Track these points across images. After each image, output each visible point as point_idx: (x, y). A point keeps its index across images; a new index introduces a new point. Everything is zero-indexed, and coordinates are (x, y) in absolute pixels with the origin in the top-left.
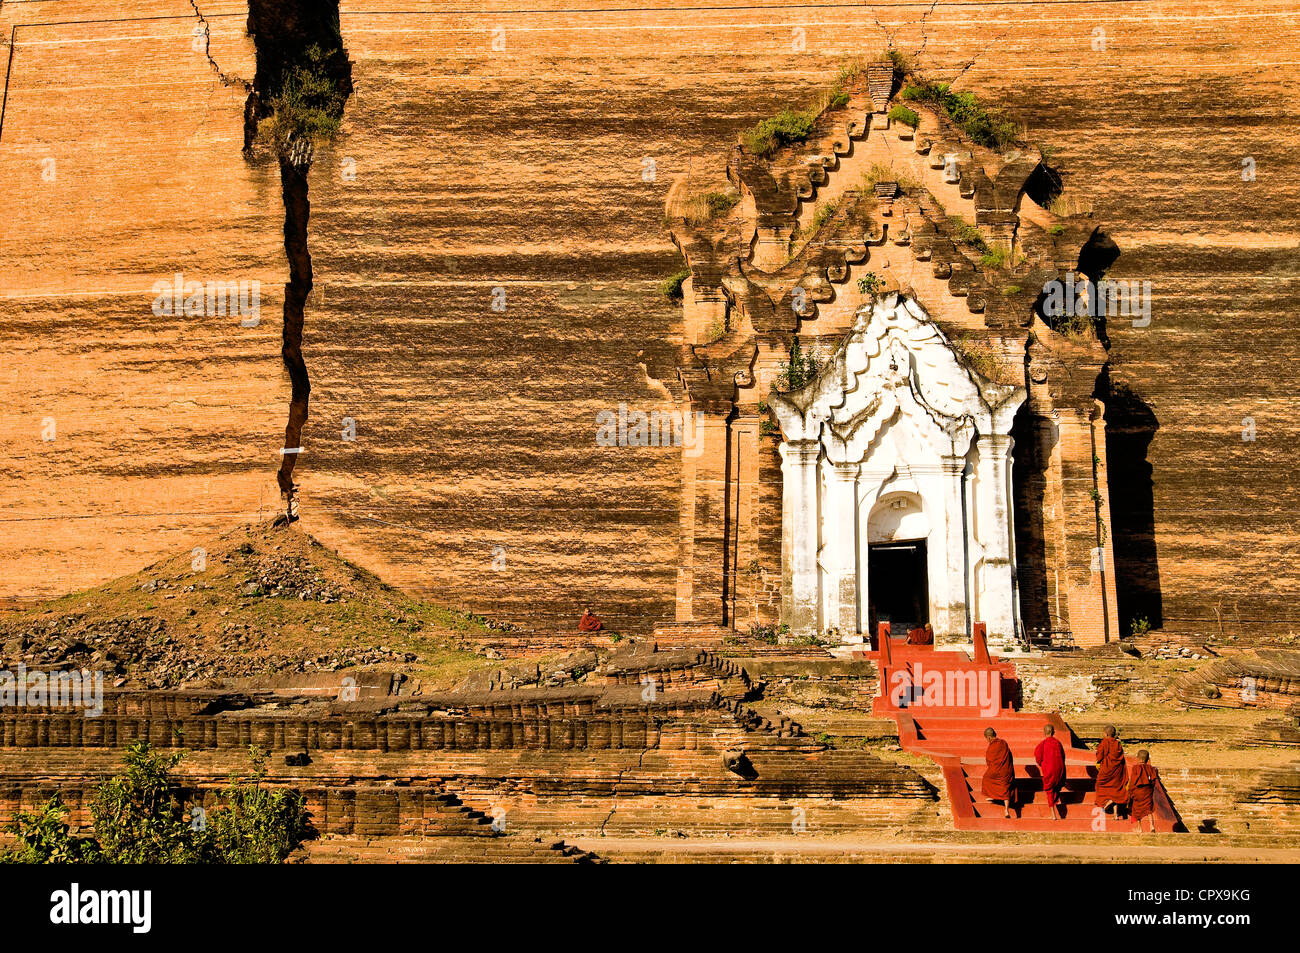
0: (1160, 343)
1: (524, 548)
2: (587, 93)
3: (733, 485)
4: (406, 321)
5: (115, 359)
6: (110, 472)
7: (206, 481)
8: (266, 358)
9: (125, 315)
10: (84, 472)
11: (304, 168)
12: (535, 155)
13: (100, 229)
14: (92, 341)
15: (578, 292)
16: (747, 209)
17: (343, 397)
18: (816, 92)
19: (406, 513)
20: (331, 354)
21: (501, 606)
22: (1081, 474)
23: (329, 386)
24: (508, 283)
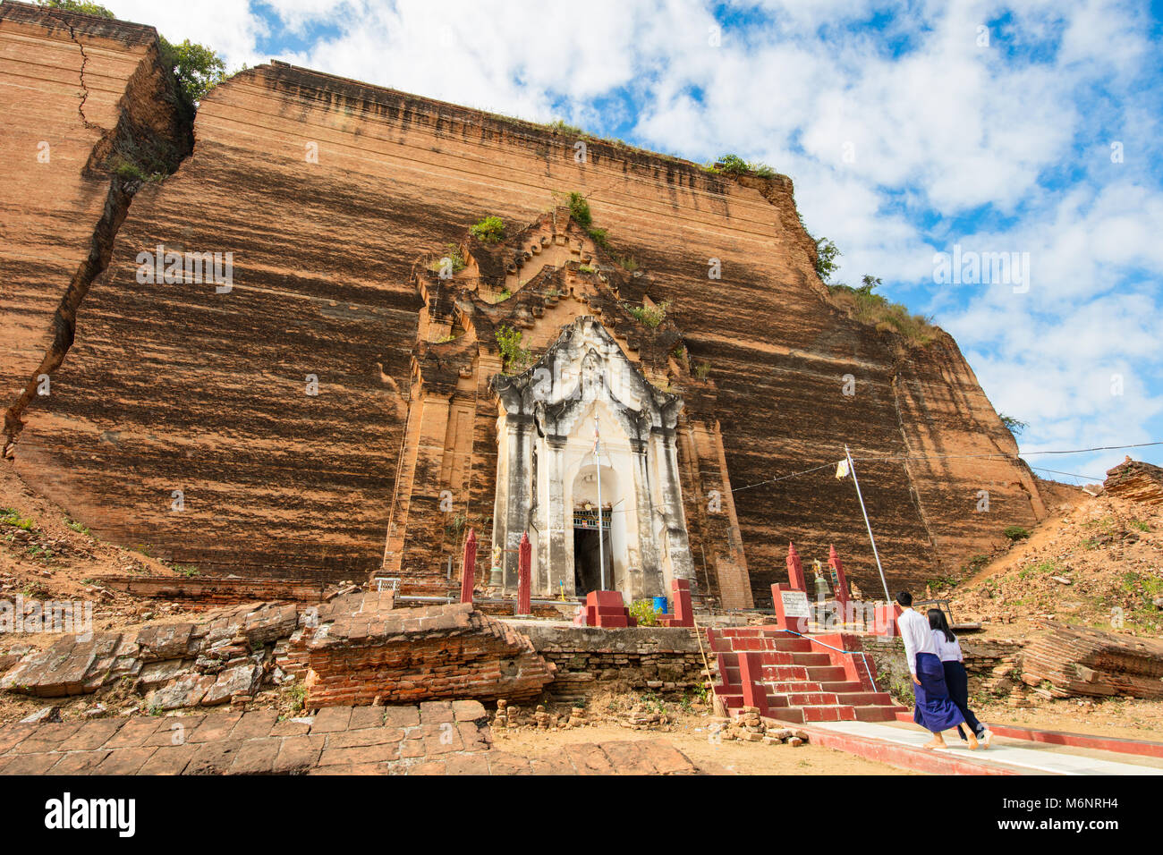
1: (244, 501)
4: (185, 305)
12: (321, 219)
15: (339, 308)
17: (104, 353)
19: (132, 458)
20: (106, 318)
23: (94, 342)
24: (282, 293)
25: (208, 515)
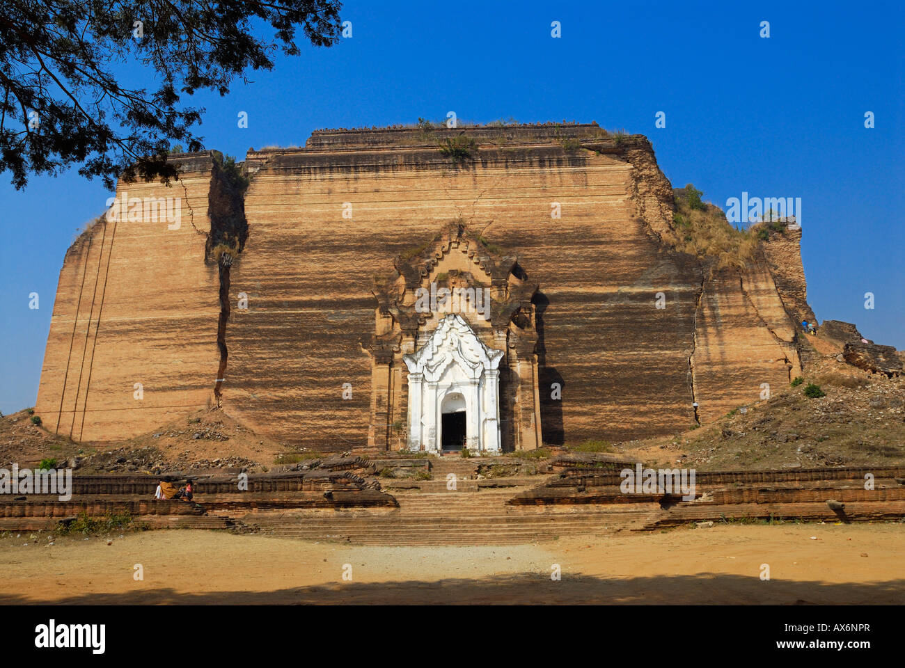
0: (564, 331)
1: (312, 418)
2: (341, 235)
3: (392, 391)
4: (267, 327)
5: (151, 344)
7: (185, 393)
8: (211, 343)
9: (155, 327)
11: (229, 267)
12: (319, 260)
13: (147, 292)
14: (142, 337)
15: (336, 314)
16: (401, 280)
17: (241, 358)
18: (431, 234)
19: (264, 404)
20: (237, 341)
21: (302, 441)
22: (528, 384)
23: (235, 354)
24: (308, 311)
25: (299, 426)
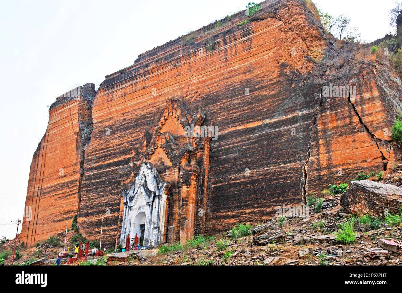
2: (128, 120)
4: (96, 181)
5: (57, 198)
6: (54, 221)
8: (76, 193)
9: (59, 188)
10: (51, 222)
12: (118, 137)
15: (122, 168)
17: (85, 200)
20: (85, 191)
24: (112, 169)
